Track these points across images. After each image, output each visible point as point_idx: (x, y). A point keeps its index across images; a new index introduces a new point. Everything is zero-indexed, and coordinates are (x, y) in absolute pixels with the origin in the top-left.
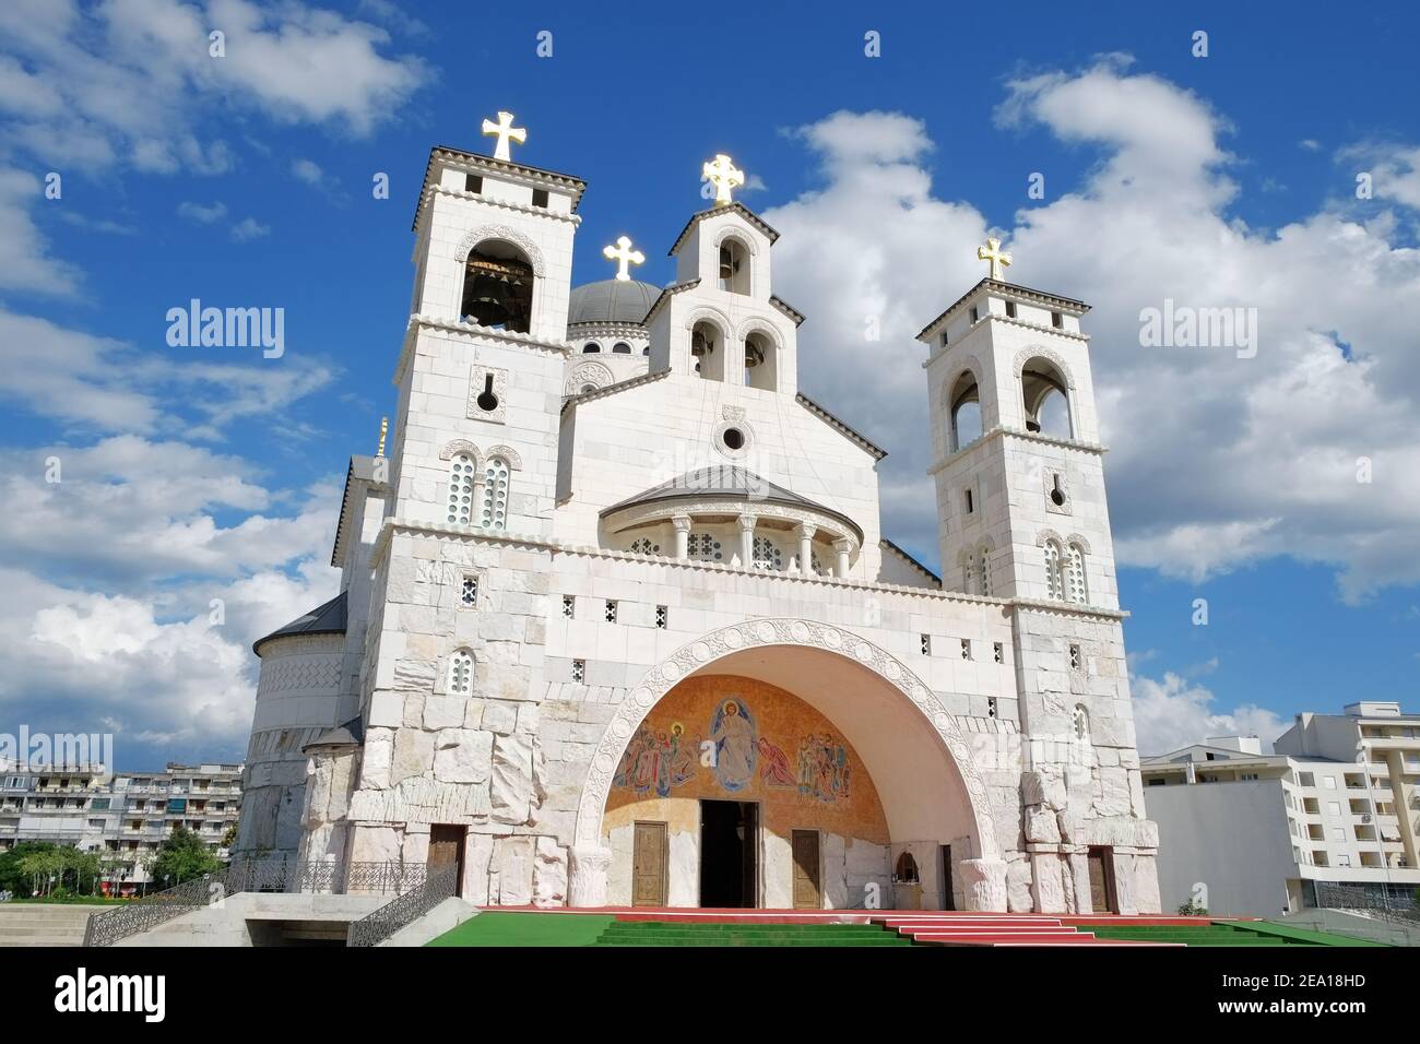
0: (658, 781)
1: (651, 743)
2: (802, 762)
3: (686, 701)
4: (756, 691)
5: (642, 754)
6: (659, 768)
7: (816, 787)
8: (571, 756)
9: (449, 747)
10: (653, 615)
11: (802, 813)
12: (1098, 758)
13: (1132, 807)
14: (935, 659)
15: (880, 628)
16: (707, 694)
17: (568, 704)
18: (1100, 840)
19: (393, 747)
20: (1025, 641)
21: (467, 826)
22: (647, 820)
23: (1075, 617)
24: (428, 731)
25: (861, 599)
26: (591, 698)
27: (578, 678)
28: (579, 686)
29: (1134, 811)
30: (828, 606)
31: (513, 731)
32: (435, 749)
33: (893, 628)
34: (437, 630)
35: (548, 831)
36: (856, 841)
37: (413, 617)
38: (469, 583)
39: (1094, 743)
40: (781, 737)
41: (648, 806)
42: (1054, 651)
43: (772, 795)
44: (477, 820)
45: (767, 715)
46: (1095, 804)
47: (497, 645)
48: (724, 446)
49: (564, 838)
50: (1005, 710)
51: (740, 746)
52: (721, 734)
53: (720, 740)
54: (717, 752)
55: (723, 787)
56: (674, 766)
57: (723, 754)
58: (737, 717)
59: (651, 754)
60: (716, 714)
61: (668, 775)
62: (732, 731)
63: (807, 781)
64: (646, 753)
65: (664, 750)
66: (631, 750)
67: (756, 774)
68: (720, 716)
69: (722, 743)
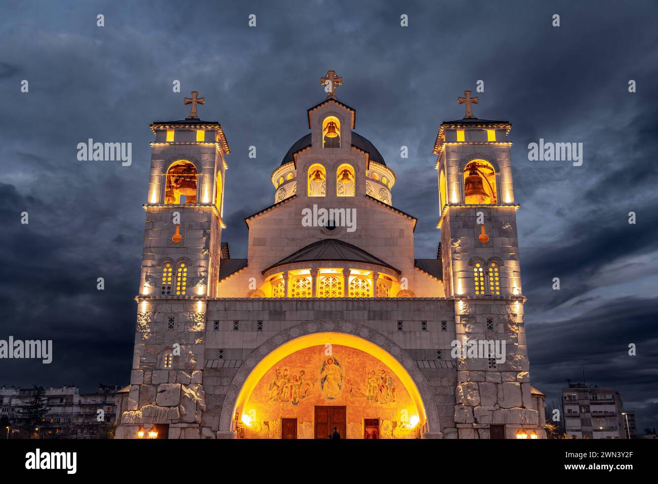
0: (292, 398)
1: (289, 380)
3: (306, 359)
4: (344, 351)
5: (285, 386)
6: (293, 391)
8: (217, 392)
9: (162, 391)
10: (256, 325)
11: (368, 411)
12: (502, 377)
13: (523, 403)
14: (405, 333)
15: (374, 319)
16: (318, 355)
17: (216, 369)
18: (498, 420)
19: (140, 392)
20: (458, 319)
21: (169, 425)
22: (287, 416)
23: (492, 303)
24: (154, 385)
25: (364, 306)
26: (226, 365)
27: (221, 357)
28: (221, 361)
29: (524, 405)
30: (345, 312)
31: (190, 383)
32: (157, 393)
33: (381, 319)
34: (157, 342)
35: (206, 425)
36: (399, 423)
37: (146, 337)
38: (171, 320)
39: (500, 370)
40: (357, 374)
41: (288, 410)
42: (476, 322)
43: (353, 403)
44: (173, 421)
45: (349, 363)
46: (499, 402)
47: (183, 346)
48: (326, 229)
49: (215, 428)
50: (447, 356)
51: (335, 379)
52: (324, 373)
53: (324, 377)
54: (322, 383)
55: (326, 399)
56: (300, 390)
57: (326, 383)
58: (333, 365)
59: (289, 385)
60: (322, 364)
61: (298, 395)
62: (331, 372)
63: (371, 394)
64: (287, 385)
65: (296, 383)
66: (279, 384)
67: (344, 392)
68: (324, 365)
69: (325, 379)
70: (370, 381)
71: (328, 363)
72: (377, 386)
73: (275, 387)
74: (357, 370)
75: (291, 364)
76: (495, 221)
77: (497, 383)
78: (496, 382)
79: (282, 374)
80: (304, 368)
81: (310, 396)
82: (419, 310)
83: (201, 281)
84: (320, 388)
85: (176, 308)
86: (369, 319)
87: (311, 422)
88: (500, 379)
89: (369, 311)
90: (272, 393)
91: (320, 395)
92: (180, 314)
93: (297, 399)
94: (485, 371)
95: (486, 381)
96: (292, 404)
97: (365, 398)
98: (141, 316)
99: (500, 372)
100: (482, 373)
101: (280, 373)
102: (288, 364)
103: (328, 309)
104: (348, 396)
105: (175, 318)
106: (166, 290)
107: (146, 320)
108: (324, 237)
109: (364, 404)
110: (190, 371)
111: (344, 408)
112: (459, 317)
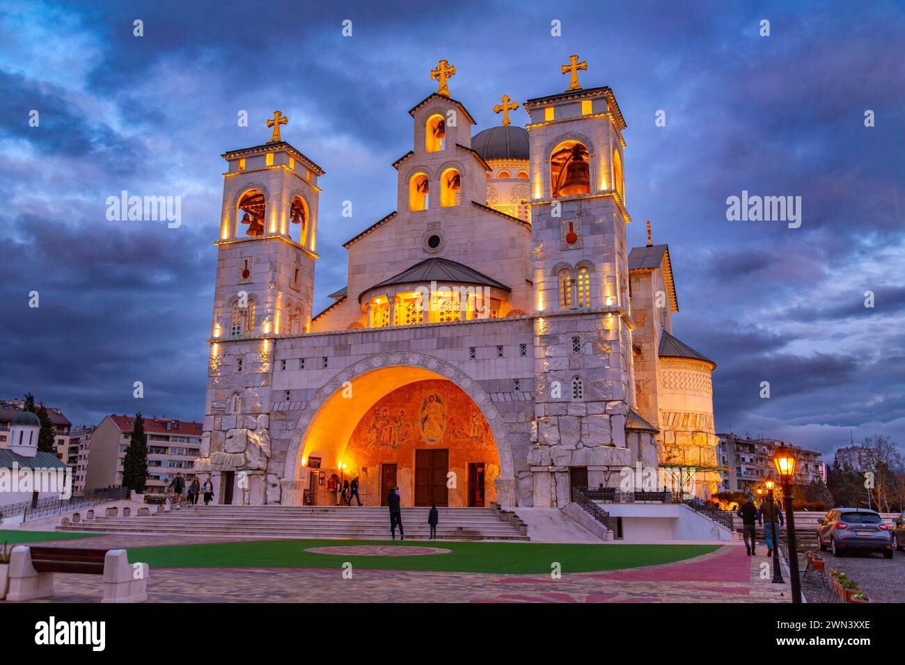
0: (392, 441)
1: (388, 421)
2: (473, 424)
3: (407, 397)
4: (446, 386)
5: (384, 428)
6: (393, 434)
7: (481, 438)
8: (283, 437)
9: (231, 437)
10: (321, 361)
11: (472, 454)
12: (587, 410)
13: (612, 440)
14: (477, 361)
15: (443, 348)
16: (418, 392)
17: (282, 412)
18: (578, 462)
19: (212, 439)
20: (537, 341)
21: (234, 472)
22: (387, 462)
23: (578, 318)
24: (224, 431)
25: (433, 333)
26: (292, 408)
27: (287, 399)
28: (288, 403)
29: (614, 441)
30: (412, 341)
31: (256, 427)
32: (225, 439)
33: (452, 347)
34: (226, 386)
35: (273, 472)
37: (217, 381)
38: (240, 362)
39: (588, 400)
40: (460, 411)
41: (388, 455)
42: (558, 344)
43: (455, 444)
44: (238, 469)
45: (451, 399)
46: (583, 440)
47: (249, 389)
48: (428, 248)
49: (280, 475)
50: (525, 386)
51: (436, 419)
52: (425, 413)
53: (424, 416)
54: (423, 423)
55: (427, 442)
56: (400, 432)
57: (427, 424)
58: (435, 403)
59: (388, 427)
60: (422, 402)
61: (397, 438)
62: (432, 410)
63: (476, 435)
64: (386, 427)
65: (396, 425)
66: (378, 426)
67: (446, 433)
68: (425, 402)
69: (426, 419)
70: (474, 419)
71: (430, 401)
72: (482, 425)
73: (375, 430)
74: (460, 407)
75: (391, 404)
76: (587, 215)
77: (581, 417)
78: (579, 415)
79: (381, 414)
80: (404, 407)
81: (410, 438)
82: (495, 333)
83: (267, 318)
84: (421, 429)
85: (245, 349)
86: (438, 348)
87: (411, 467)
88: (585, 411)
89: (438, 338)
90: (371, 436)
91: (420, 438)
92: (248, 355)
93: (397, 442)
94: (567, 403)
95: (567, 415)
96: (391, 448)
97: (469, 439)
98: (213, 359)
99: (586, 402)
100: (563, 404)
101: (379, 414)
102: (388, 404)
103: (395, 339)
104: (450, 437)
105: (244, 360)
106: (236, 331)
107: (217, 363)
108: (427, 256)
109: (468, 446)
110: (256, 415)
111: (446, 451)
112: (538, 339)
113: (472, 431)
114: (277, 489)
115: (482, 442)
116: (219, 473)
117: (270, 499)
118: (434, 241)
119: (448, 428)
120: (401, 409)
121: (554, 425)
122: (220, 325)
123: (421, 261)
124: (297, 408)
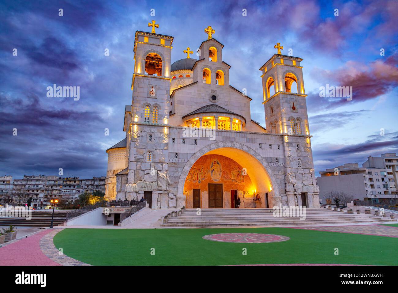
0: (198, 180)
1: (196, 171)
3: (204, 161)
4: (221, 158)
6: (198, 176)
7: (236, 180)
8: (176, 175)
9: (147, 174)
10: (194, 142)
11: (233, 186)
14: (263, 149)
15: (249, 142)
16: (209, 159)
17: (174, 163)
18: (304, 191)
19: (135, 174)
20: (285, 144)
21: (152, 192)
22: (196, 188)
23: (298, 138)
24: (142, 170)
25: (244, 135)
26: (180, 162)
27: (177, 157)
28: (177, 159)
29: (313, 184)
30: (236, 138)
31: (162, 170)
32: (144, 175)
33: (252, 142)
34: (143, 147)
35: (171, 192)
36: (246, 192)
37: (137, 145)
38: (151, 136)
39: (303, 168)
40: (227, 169)
41: (196, 185)
42: (293, 146)
43: (226, 182)
44: (154, 190)
45: (224, 163)
46: (303, 183)
47: (157, 150)
48: (211, 100)
49: (175, 193)
50: (281, 161)
51: (217, 171)
52: (213, 168)
53: (212, 170)
54: (212, 173)
56: (202, 176)
57: (213, 173)
58: (216, 164)
60: (211, 163)
61: (200, 178)
62: (215, 167)
63: (234, 178)
64: (195, 173)
66: (191, 172)
67: (222, 177)
68: (213, 164)
69: (213, 171)
72: (236, 175)
73: (190, 174)
74: (227, 167)
75: (197, 163)
77: (302, 174)
79: (193, 168)
80: (203, 165)
81: (207, 179)
82: (268, 139)
83: (166, 117)
84: (211, 175)
85: (153, 130)
86: (247, 142)
87: (207, 191)
88: (303, 172)
90: (188, 177)
91: (211, 179)
92: (155, 133)
93: (200, 180)
94: (297, 168)
95: (298, 173)
96: (198, 182)
97: (231, 180)
98: (134, 133)
99: (303, 169)
100: (296, 169)
103: (228, 136)
104: (223, 179)
105: (153, 135)
106: (147, 120)
107: (137, 135)
108: (211, 103)
109: (231, 183)
110: (162, 164)
111: (222, 184)
112: (286, 143)
113: (232, 177)
114: (174, 200)
115: (237, 182)
116: (143, 192)
117: (171, 205)
118: (214, 98)
119: (222, 175)
120: (202, 166)
121: (294, 176)
122: (138, 116)
123: (208, 104)
124: (183, 162)
